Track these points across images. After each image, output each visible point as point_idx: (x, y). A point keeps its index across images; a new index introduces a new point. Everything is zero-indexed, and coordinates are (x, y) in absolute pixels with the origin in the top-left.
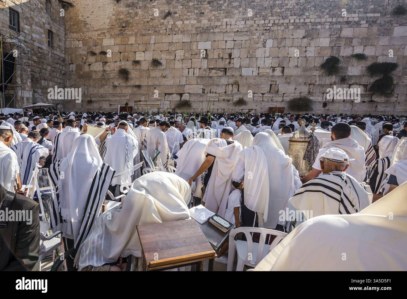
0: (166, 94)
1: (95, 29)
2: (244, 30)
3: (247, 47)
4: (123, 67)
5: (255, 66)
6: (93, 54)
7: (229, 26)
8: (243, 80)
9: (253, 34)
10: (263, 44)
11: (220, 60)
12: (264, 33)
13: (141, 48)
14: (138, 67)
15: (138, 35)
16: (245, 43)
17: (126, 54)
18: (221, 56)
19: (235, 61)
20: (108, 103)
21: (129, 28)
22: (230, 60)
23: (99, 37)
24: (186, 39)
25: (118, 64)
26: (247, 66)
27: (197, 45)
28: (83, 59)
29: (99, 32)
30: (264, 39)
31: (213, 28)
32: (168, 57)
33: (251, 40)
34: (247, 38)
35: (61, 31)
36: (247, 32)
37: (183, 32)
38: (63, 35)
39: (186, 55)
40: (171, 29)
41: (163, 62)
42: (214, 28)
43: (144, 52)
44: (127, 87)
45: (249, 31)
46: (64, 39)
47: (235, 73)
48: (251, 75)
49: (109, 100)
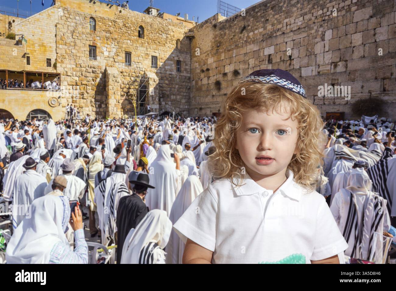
1: (204, 52)
2: (303, 27)
3: (305, 45)
4: (218, 80)
5: (314, 63)
6: (203, 71)
7: (288, 27)
8: (302, 81)
9: (311, 29)
10: (321, 38)
11: (282, 63)
12: (322, 25)
13: (228, 62)
14: (226, 79)
15: (226, 51)
16: (304, 40)
17: (220, 68)
18: (282, 59)
19: (295, 62)
20: (209, 110)
21: (221, 47)
22: (291, 61)
23: (206, 58)
24: (256, 48)
25: (215, 77)
26: (306, 66)
27: (264, 51)
28: (198, 76)
29: (206, 54)
30: (322, 32)
31: (275, 33)
32: (244, 67)
33: (309, 36)
34: (305, 35)
35: (187, 58)
36: (305, 28)
37: (253, 42)
38: (189, 60)
39: (256, 63)
40: (246, 41)
41: (241, 72)
42: (277, 32)
43: (229, 65)
44: (220, 95)
45: (308, 27)
46: (190, 63)
47: (295, 75)
48: (311, 75)
49: (211, 108)
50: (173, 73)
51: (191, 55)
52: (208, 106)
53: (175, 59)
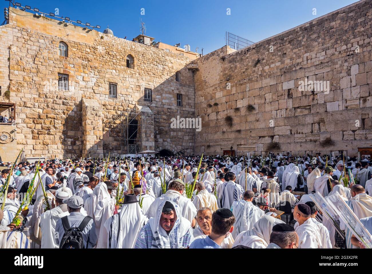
0: (260, 137)
1: (211, 85)
2: (325, 61)
3: (329, 79)
4: (229, 115)
5: (340, 98)
6: (210, 106)
7: (309, 61)
8: (329, 117)
9: (334, 63)
10: (347, 72)
11: (304, 98)
12: (347, 60)
13: (240, 96)
14: (238, 114)
15: (238, 85)
16: (327, 75)
17: (230, 103)
18: (304, 94)
19: (318, 97)
20: (219, 147)
21: (232, 81)
22: (314, 96)
23: (214, 92)
24: (272, 82)
25: (225, 112)
26: (332, 101)
27: (282, 86)
28: (204, 111)
29: (213, 88)
30: (347, 67)
31: (295, 67)
32: (259, 101)
33: (333, 71)
34: (328, 69)
35: (190, 91)
36: (328, 62)
37: (270, 76)
38: (193, 94)
39: (274, 97)
40: (261, 75)
41: (256, 107)
42: (296, 66)
43: (242, 99)
44: (232, 132)
45: (331, 61)
46: (193, 97)
47: (320, 110)
48: (337, 110)
49: (221, 145)
50: (173, 107)
51: (195, 89)
52: (217, 144)
53: (175, 92)
